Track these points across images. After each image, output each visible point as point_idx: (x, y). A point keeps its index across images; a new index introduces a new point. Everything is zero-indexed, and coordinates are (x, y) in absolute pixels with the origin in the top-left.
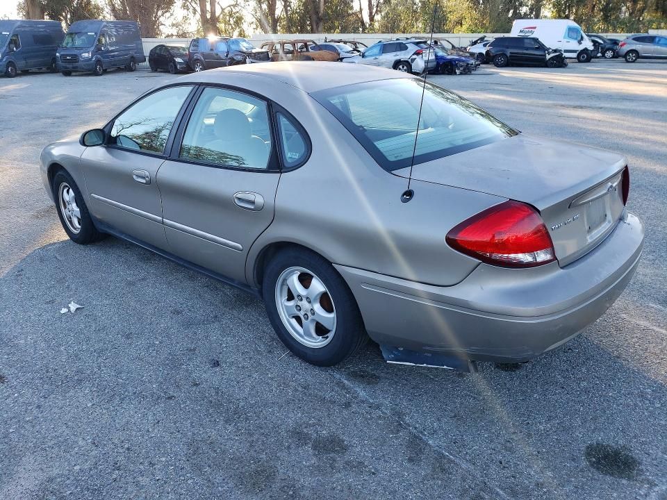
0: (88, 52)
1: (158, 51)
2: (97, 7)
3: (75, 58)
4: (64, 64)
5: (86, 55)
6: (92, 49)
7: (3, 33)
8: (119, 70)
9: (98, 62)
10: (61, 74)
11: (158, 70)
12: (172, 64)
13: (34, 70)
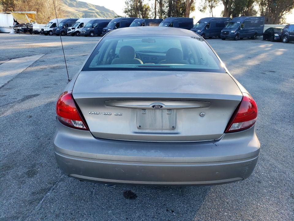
0: (234, 30)
1: (269, 31)
2: (255, 11)
3: (228, 33)
4: (223, 35)
5: (232, 31)
6: (237, 29)
7: (205, 22)
8: (249, 39)
9: (237, 35)
10: (221, 39)
11: (266, 39)
12: (272, 37)
13: (214, 37)
